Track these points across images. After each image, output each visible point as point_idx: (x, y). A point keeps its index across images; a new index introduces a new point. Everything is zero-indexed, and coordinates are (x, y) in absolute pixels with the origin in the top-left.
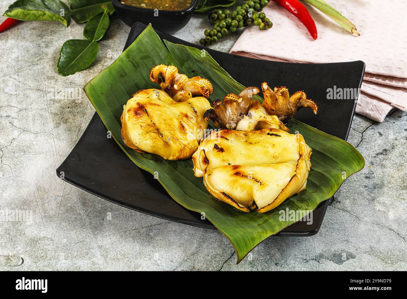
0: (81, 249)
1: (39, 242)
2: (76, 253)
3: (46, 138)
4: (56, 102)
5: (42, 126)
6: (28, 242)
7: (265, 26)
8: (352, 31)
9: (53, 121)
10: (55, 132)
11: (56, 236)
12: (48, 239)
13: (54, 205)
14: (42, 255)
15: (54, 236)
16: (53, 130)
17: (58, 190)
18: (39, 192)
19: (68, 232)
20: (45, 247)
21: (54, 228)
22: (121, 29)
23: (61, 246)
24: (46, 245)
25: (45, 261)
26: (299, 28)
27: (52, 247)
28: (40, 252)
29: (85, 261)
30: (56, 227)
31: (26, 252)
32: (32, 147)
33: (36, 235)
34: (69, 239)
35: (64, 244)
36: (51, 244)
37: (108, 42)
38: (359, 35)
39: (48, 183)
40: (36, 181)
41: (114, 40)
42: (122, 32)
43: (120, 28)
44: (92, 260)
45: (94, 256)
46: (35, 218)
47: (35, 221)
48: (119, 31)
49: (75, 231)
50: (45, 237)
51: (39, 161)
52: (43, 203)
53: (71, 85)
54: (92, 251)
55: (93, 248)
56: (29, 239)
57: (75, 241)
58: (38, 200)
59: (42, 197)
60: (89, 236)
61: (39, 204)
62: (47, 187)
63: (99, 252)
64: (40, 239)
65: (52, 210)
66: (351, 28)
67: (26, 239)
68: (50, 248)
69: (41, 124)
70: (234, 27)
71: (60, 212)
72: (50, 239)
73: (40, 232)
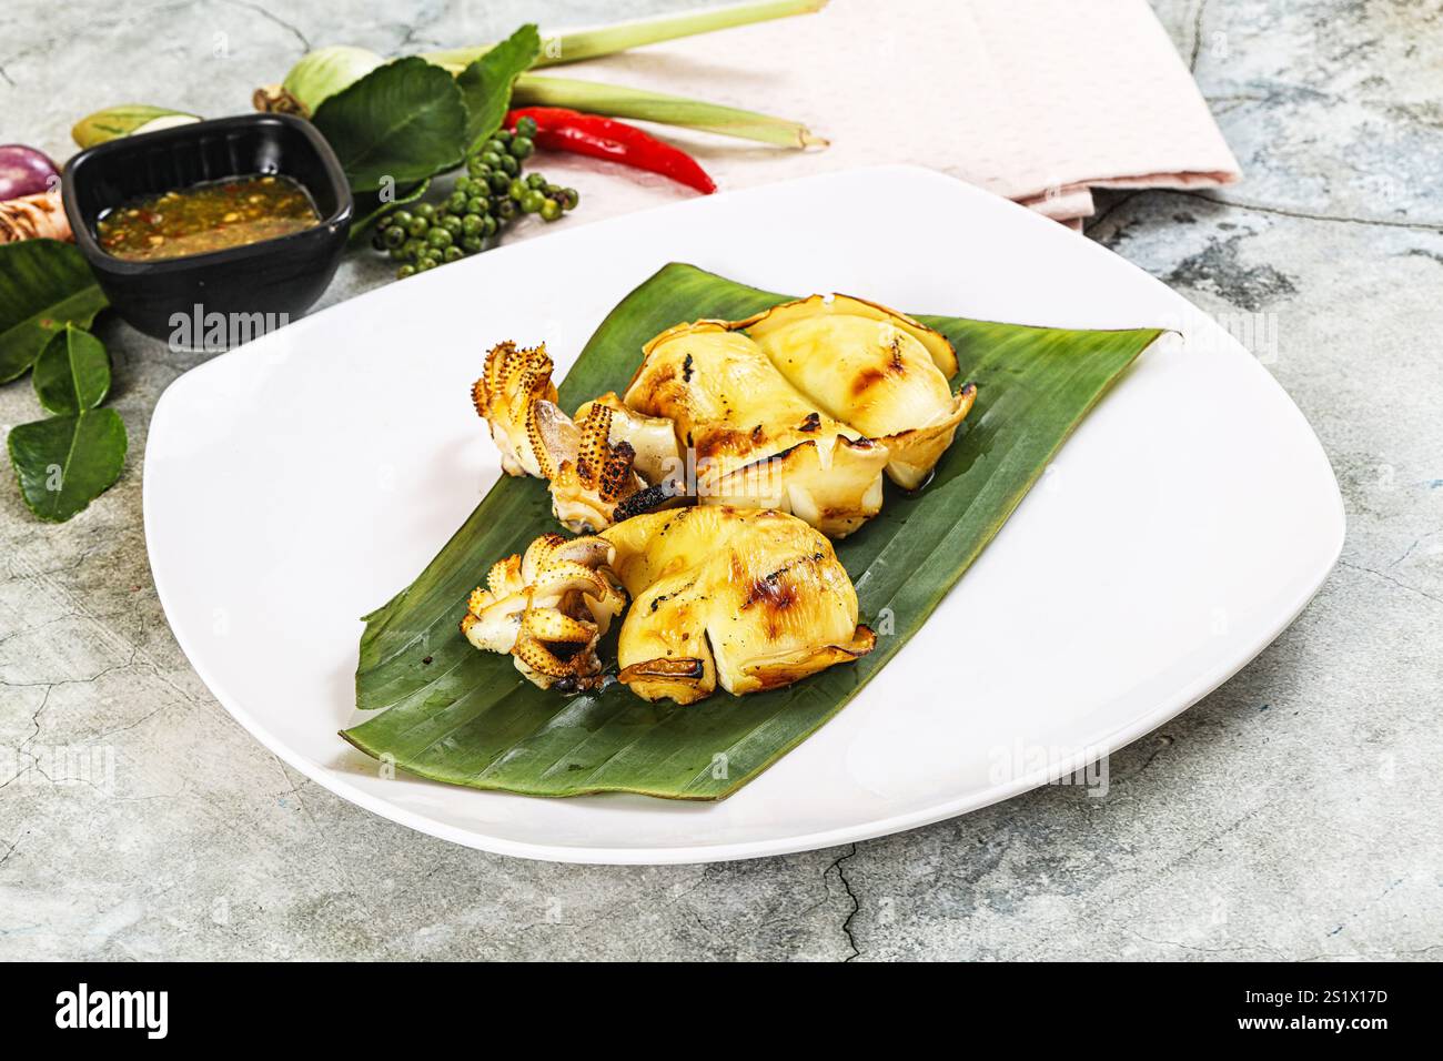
0: (450, 887)
1: (319, 911)
2: (444, 902)
3: (131, 678)
4: (90, 587)
5: (98, 655)
6: (286, 923)
7: (560, 204)
8: (801, 138)
9: (120, 632)
10: (144, 654)
11: (355, 882)
12: (339, 897)
13: (291, 816)
14: (353, 938)
15: (352, 885)
16: (139, 654)
17: (271, 782)
18: (221, 805)
19: (382, 862)
20: (346, 918)
21: (336, 867)
22: (138, 361)
23: (388, 899)
24: (344, 912)
25: (370, 950)
26: (647, 186)
27: (364, 910)
28: (341, 933)
29: (486, 910)
30: (338, 862)
31: (301, 947)
32: (109, 714)
33: (296, 902)
34: (395, 875)
35: (393, 892)
36: (357, 905)
37: (124, 401)
38: (827, 143)
39: (226, 778)
40: (189, 786)
41: (140, 392)
42: (145, 366)
43: (132, 359)
44: (501, 900)
45: (500, 890)
46: (262, 864)
47: (267, 870)
48: (135, 368)
49: (400, 853)
50: (326, 896)
51: (157, 736)
52: (253, 824)
53: (99, 535)
54: (484, 879)
55: (481, 873)
56: (286, 915)
57: (421, 874)
58: (232, 823)
59: (239, 812)
60: (448, 851)
61: (243, 830)
62: (231, 786)
63: (506, 876)
64: (315, 906)
65: (295, 829)
66: (796, 132)
67: (278, 919)
68: (361, 917)
69: (90, 651)
70: (472, 236)
71: (322, 825)
72: (345, 896)
73: (303, 890)
